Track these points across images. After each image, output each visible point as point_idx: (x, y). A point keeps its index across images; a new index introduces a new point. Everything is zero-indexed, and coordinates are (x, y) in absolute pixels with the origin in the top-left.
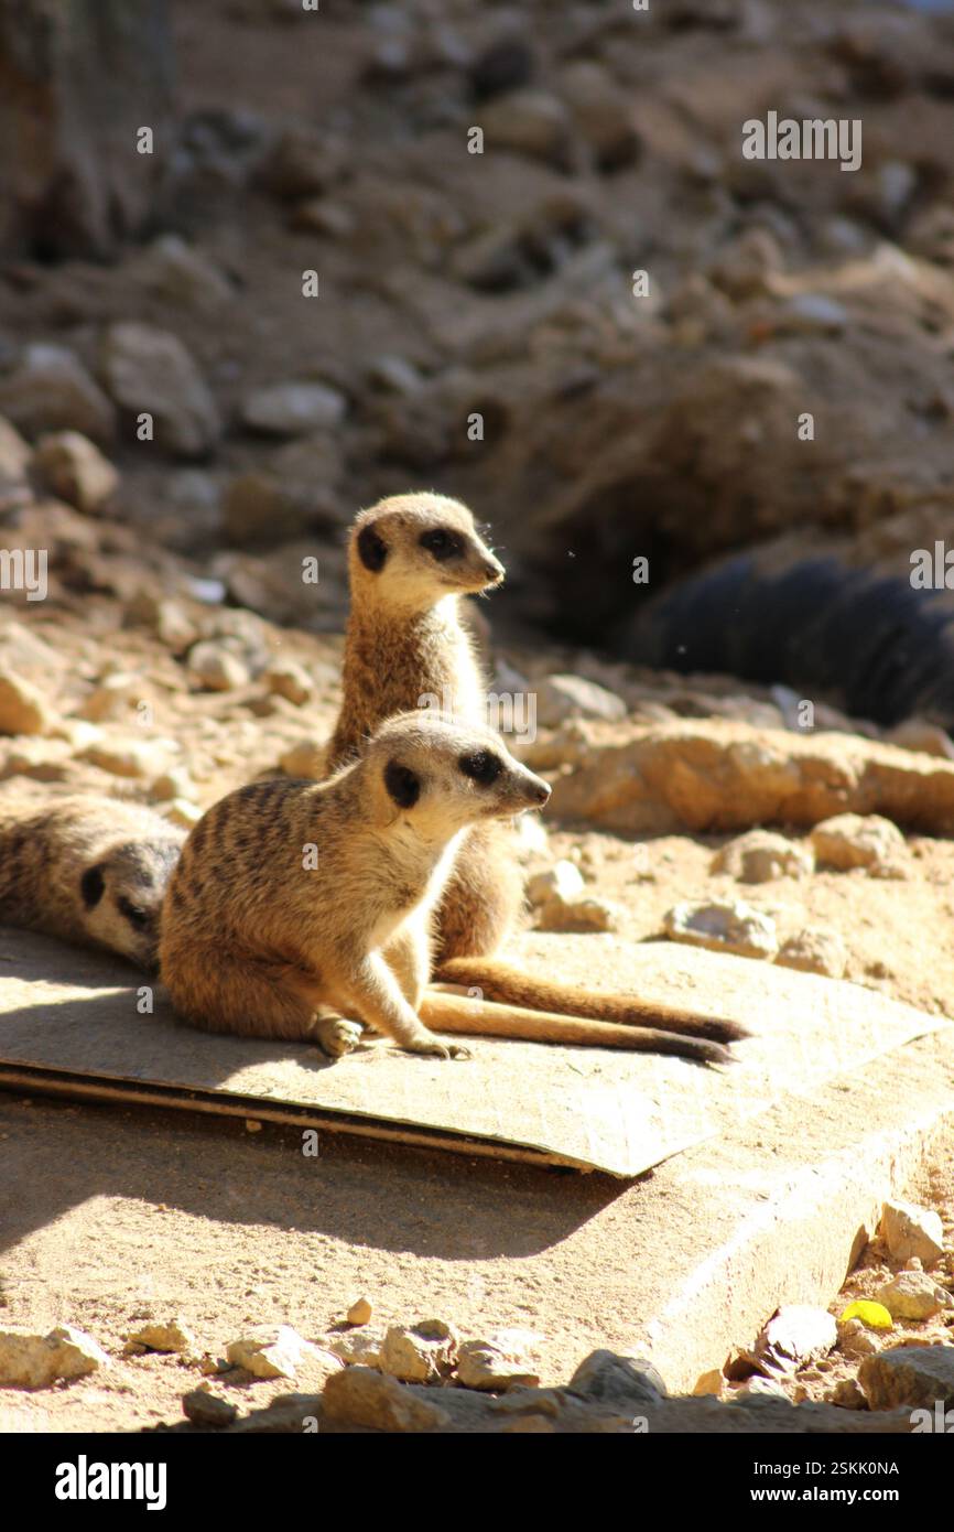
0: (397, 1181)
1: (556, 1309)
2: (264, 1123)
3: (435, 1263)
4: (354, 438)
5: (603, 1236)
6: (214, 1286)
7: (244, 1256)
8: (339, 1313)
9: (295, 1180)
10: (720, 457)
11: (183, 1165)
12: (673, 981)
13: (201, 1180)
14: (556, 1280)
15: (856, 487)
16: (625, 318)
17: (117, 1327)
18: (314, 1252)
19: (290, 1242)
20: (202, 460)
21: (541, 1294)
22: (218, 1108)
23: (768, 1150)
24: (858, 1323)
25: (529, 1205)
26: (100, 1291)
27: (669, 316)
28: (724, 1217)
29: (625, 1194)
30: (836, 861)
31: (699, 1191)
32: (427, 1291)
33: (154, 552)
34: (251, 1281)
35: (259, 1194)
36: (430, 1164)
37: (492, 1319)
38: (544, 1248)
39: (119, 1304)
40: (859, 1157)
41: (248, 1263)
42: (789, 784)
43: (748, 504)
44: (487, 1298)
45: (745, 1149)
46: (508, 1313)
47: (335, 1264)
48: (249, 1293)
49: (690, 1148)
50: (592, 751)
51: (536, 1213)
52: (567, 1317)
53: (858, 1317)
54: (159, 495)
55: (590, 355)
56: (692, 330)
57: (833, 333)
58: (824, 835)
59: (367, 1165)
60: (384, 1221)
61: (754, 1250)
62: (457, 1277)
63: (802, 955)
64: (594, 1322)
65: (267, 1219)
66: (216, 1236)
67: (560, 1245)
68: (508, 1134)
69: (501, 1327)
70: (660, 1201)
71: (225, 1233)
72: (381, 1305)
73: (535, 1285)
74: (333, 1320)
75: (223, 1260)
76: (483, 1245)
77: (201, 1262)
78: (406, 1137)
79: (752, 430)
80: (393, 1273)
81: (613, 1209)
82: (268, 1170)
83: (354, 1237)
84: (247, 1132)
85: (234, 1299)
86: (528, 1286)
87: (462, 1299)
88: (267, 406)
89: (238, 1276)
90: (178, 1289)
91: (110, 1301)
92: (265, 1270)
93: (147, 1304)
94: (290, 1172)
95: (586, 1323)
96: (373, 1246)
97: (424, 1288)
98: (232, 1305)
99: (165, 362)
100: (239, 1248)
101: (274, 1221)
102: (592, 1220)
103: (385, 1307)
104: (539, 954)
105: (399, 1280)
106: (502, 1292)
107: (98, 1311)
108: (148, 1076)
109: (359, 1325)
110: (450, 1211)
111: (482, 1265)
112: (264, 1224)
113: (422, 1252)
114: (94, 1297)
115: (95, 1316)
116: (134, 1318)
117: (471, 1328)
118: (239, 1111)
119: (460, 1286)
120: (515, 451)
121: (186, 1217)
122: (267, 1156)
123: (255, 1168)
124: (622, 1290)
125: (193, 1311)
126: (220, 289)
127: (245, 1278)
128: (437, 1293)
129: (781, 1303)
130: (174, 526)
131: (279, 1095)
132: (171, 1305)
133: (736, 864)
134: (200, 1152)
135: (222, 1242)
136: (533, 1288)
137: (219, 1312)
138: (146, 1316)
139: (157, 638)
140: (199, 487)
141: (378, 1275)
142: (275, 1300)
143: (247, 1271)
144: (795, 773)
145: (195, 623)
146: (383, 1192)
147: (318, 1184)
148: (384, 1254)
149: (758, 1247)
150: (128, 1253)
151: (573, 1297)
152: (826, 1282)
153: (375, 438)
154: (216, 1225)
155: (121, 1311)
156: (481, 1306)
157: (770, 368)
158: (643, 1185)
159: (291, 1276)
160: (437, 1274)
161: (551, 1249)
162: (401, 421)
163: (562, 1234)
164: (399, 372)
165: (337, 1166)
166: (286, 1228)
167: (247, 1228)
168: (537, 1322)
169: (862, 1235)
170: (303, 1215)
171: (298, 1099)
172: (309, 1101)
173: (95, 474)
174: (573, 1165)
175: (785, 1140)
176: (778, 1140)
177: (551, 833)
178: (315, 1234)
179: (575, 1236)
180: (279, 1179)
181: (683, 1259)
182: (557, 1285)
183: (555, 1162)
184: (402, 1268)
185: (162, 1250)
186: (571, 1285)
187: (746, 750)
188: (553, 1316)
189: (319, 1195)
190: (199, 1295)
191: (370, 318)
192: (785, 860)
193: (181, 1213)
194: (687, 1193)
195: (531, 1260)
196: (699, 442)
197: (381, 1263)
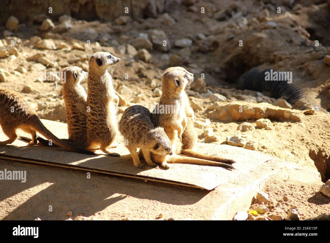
0: (170, 191)
1: (196, 214)
2: (148, 180)
3: (175, 206)
4: (193, 48)
5: (205, 201)
6: (136, 211)
7: (142, 205)
8: (157, 216)
9: (152, 191)
10: (254, 51)
11: (133, 188)
12: (224, 152)
13: (136, 191)
14: (196, 209)
15: (275, 56)
16: (241, 25)
17: (119, 218)
18: (154, 204)
19: (150, 202)
20: (167, 52)
21: (193, 212)
22: (139, 178)
23: (236, 184)
24: (252, 214)
25: (193, 195)
26: (116, 212)
27: (249, 25)
28: (227, 197)
29: (210, 193)
30: (259, 127)
31: (223, 192)
32: (174, 211)
33: (157, 69)
34: (143, 210)
35: (146, 193)
36: (176, 188)
37: (185, 216)
38: (195, 203)
39: (119, 214)
40: (253, 184)
41: (143, 206)
42: (253, 112)
43: (258, 58)
44: (184, 212)
45: (232, 184)
46: (187, 215)
47: (158, 206)
48: (142, 212)
49: (222, 184)
50: (219, 107)
51: (194, 197)
52: (198, 216)
53: (252, 213)
54: (160, 59)
55: (234, 33)
56: (251, 28)
57: (274, 28)
58: (257, 122)
59: (165, 188)
60: (167, 198)
61: (232, 203)
62: (179, 208)
63: (250, 145)
64: (202, 217)
65: (147, 198)
66: (138, 201)
67: (198, 202)
68: (189, 183)
69: (186, 218)
70: (216, 194)
71: (139, 201)
72: (165, 214)
73: (193, 210)
74: (156, 217)
75: (138, 206)
76: (184, 203)
77: (135, 206)
78: (172, 183)
79: (259, 46)
80: (168, 208)
81: (208, 196)
82: (148, 189)
83: (162, 201)
84: (145, 182)
85: (139, 213)
86: (191, 210)
87: (180, 213)
88: (179, 43)
89: (141, 209)
90: (130, 211)
91: (118, 213)
92: (146, 208)
93: (124, 214)
94: (152, 189)
95: (201, 217)
96: (165, 203)
97: (173, 211)
98: (139, 214)
99: (161, 35)
100: (142, 204)
101: (148, 198)
102: (203, 198)
103: (166, 214)
104: (201, 147)
105: (169, 209)
106: (187, 211)
107: (116, 215)
108: (127, 172)
109: (161, 218)
110: (179, 196)
111: (184, 206)
112: (146, 199)
113: (173, 204)
114: (115, 213)
115: (115, 216)
116: (122, 217)
117: (180, 218)
118: (143, 178)
119: (179, 210)
120: (220, 49)
121: (133, 198)
122: (148, 186)
123: (146, 189)
124: (208, 211)
125: (132, 215)
126: (174, 22)
127: (142, 209)
128: (175, 212)
129: (238, 211)
130: (161, 64)
131: (150, 176)
132: (128, 214)
133: (241, 128)
134: (136, 186)
135: (138, 202)
136: (192, 210)
137: (136, 215)
138: (124, 216)
139: (150, 87)
140: (166, 57)
141: (165, 208)
142: (147, 213)
143: (142, 208)
144: (254, 110)
145: (157, 84)
146: (167, 193)
147: (156, 191)
148: (167, 204)
149: (233, 202)
150: (122, 205)
151: (199, 212)
152: (247, 207)
153: (197, 48)
154: (138, 199)
155: (120, 215)
156: (183, 214)
157: (263, 35)
158: (213, 191)
159: (150, 209)
160: (176, 208)
161: (196, 203)
162: (201, 45)
163: (198, 201)
164: (202, 36)
165: (160, 188)
166: (150, 200)
167: (143, 200)
168: (192, 217)
169: (254, 198)
170: (153, 197)
171: (153, 176)
172: (155, 177)
173: (148, 56)
174: (200, 188)
175: (240, 182)
176: (239, 182)
177: (211, 122)
178: (155, 201)
179: (200, 201)
180: (150, 190)
181: (219, 205)
182: (196, 210)
183: (197, 187)
184: (169, 207)
185: (128, 204)
186: (199, 210)
187: (245, 107)
188: (195, 216)
189: (156, 194)
190: (134, 212)
191: (199, 26)
192: (249, 127)
193: (132, 197)
194: (221, 193)
195: (192, 205)
196: (250, 48)
197: (166, 206)
